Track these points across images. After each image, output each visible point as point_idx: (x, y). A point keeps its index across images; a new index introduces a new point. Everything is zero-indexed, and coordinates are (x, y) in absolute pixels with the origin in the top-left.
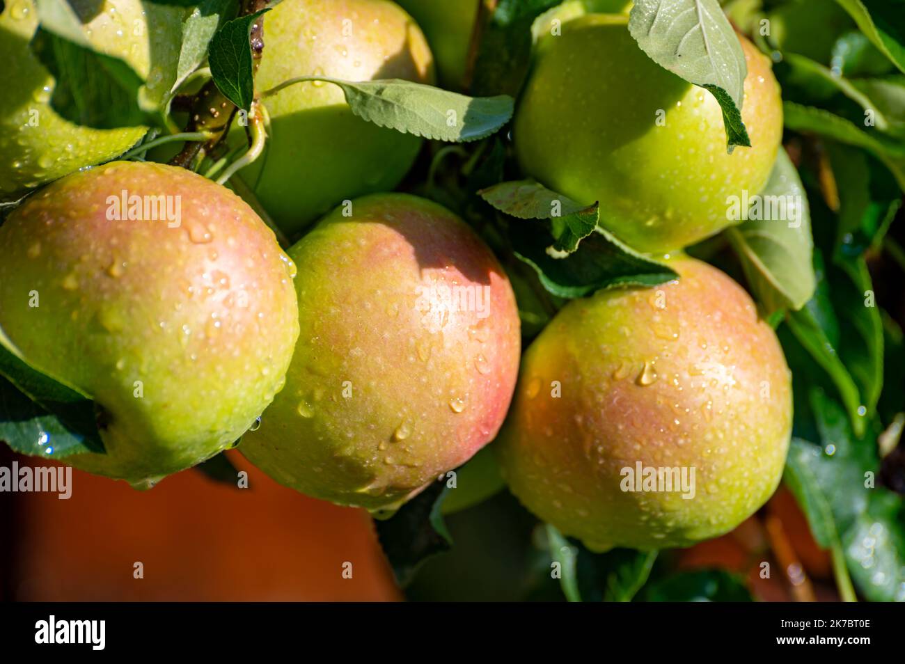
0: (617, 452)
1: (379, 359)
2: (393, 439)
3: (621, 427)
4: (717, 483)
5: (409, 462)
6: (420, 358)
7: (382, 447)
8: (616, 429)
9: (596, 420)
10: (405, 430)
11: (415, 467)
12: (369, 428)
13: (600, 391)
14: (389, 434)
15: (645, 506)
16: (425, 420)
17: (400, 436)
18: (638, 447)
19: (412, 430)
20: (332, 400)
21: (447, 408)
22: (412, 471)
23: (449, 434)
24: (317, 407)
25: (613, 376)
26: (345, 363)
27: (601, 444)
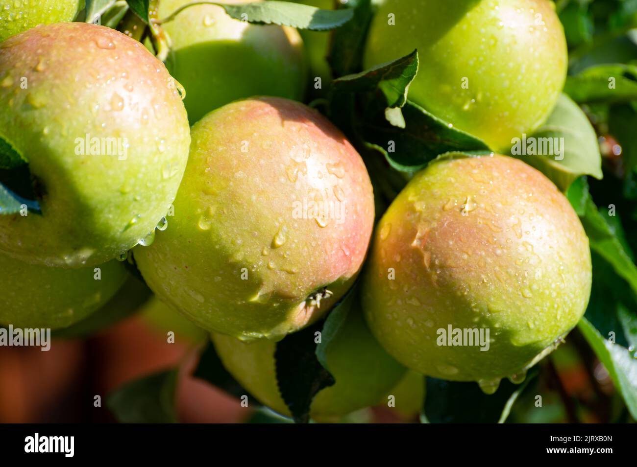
0: (450, 262)
1: (257, 179)
2: (273, 246)
3: (451, 243)
4: (530, 288)
5: (288, 268)
6: (290, 180)
7: (265, 252)
8: (448, 245)
9: (432, 241)
10: (282, 237)
11: (293, 273)
12: (253, 236)
13: (434, 219)
14: (270, 241)
15: (475, 307)
16: (297, 230)
17: (278, 242)
18: (465, 256)
19: (287, 238)
20: (224, 213)
21: (313, 222)
22: (291, 277)
23: (318, 245)
24: (213, 220)
25: (443, 208)
26: (231, 183)
27: (437, 257)
